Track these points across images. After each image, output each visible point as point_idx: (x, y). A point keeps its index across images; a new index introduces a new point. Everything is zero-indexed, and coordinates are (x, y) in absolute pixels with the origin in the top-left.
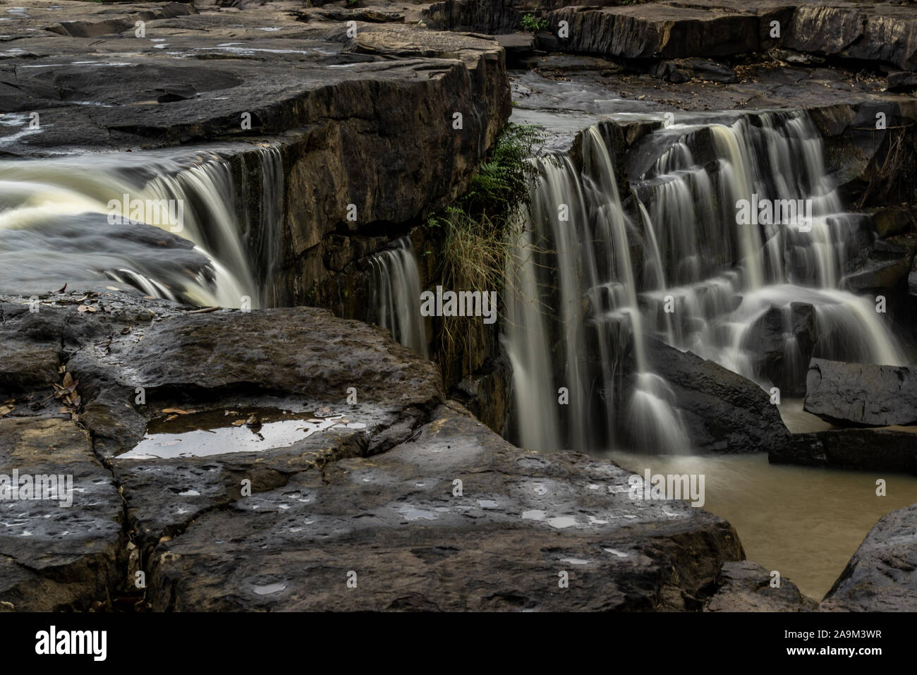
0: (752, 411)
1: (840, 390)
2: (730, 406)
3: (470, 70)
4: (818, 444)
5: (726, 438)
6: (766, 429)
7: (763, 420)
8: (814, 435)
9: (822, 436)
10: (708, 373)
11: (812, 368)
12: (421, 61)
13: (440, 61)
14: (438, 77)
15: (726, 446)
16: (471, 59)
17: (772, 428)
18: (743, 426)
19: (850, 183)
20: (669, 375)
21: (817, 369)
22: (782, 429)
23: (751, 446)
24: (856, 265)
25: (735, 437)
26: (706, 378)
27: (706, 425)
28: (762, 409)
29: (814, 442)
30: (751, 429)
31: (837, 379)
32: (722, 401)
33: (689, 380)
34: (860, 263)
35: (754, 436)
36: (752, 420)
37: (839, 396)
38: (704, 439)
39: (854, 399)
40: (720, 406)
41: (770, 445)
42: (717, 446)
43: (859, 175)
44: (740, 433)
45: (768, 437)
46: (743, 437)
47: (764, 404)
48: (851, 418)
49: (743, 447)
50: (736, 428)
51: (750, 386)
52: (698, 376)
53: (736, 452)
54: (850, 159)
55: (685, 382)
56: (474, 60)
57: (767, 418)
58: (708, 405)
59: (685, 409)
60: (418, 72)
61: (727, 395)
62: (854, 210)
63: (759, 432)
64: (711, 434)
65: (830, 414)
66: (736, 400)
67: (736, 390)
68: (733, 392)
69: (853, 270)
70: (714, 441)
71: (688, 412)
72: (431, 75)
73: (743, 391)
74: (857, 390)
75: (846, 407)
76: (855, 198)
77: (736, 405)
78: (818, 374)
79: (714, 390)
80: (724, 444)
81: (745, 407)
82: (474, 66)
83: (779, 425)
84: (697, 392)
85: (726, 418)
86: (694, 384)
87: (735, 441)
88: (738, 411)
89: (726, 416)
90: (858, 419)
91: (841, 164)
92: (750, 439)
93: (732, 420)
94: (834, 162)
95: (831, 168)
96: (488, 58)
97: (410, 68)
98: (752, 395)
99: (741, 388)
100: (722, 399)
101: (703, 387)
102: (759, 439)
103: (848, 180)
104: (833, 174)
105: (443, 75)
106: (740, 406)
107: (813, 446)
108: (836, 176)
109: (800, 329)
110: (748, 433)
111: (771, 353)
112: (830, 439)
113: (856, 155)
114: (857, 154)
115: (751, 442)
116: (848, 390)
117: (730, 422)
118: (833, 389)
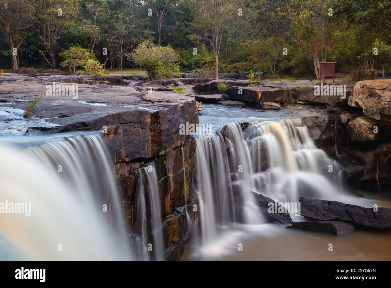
0: (280, 214)
1: (309, 207)
3: (180, 107)
6: (285, 220)
11: (300, 200)
12: (163, 103)
13: (169, 104)
14: (166, 109)
16: (181, 103)
17: (287, 220)
21: (302, 200)
22: (291, 220)
26: (266, 203)
29: (300, 225)
31: (308, 204)
33: (261, 204)
36: (281, 217)
37: (309, 210)
39: (314, 211)
44: (277, 221)
52: (264, 202)
56: (182, 103)
57: (285, 216)
60: (160, 107)
63: (283, 221)
72: (164, 109)
74: (315, 208)
78: (302, 202)
82: (182, 105)
83: (289, 219)
84: (263, 207)
85: (272, 216)
90: (315, 218)
96: (188, 103)
97: (158, 106)
101: (265, 206)
105: (168, 108)
107: (300, 227)
116: (312, 208)
118: (307, 207)
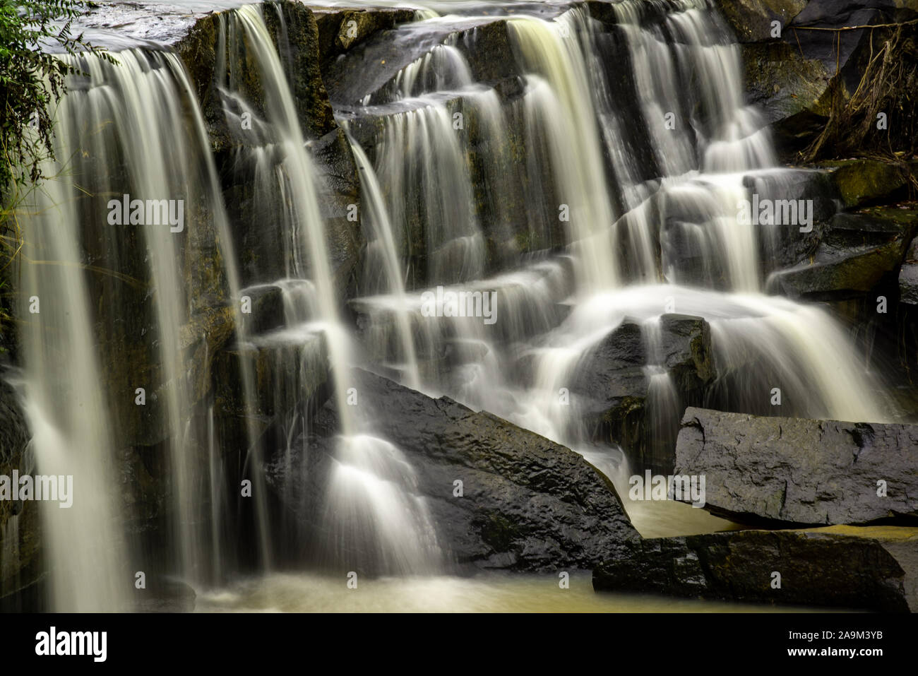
0: (566, 500)
1: (739, 461)
2: (524, 491)
4: (690, 556)
5: (515, 547)
6: (593, 531)
7: (587, 514)
8: (682, 542)
9: (697, 543)
10: (480, 433)
11: (687, 425)
15: (514, 561)
17: (606, 529)
18: (549, 526)
19: (791, 118)
20: (406, 438)
21: (698, 426)
22: (625, 529)
23: (564, 561)
24: (798, 254)
25: (532, 546)
26: (476, 442)
27: (475, 523)
28: (586, 495)
29: (681, 553)
30: (565, 531)
31: (734, 444)
32: (506, 482)
33: (444, 446)
34: (806, 250)
35: (570, 543)
36: (568, 514)
37: (737, 472)
38: (472, 549)
39: (767, 479)
40: (504, 491)
41: (601, 558)
42: (497, 559)
43: (808, 105)
44: (542, 537)
45: (598, 545)
46: (546, 546)
47: (590, 487)
48: (759, 510)
49: (547, 562)
50: (533, 529)
51: (563, 457)
52: (462, 439)
53: (532, 571)
54: (794, 78)
55: (436, 450)
57: (596, 511)
58: (479, 490)
59: (435, 496)
61: (517, 471)
62: (797, 163)
63: (578, 536)
64: (485, 539)
65: (718, 505)
66: (534, 481)
67: (535, 463)
68: (529, 467)
69: (793, 263)
70: (491, 553)
71: (441, 502)
73: (550, 464)
74: (772, 462)
75: (750, 493)
76: (803, 144)
77: (536, 489)
78: (700, 436)
79: (492, 463)
80: (511, 558)
81: (552, 493)
83: (619, 523)
84: (459, 467)
85: (515, 512)
86: (452, 453)
87: (532, 551)
88: (538, 499)
89: (515, 507)
90: (774, 514)
91: (776, 87)
92: (562, 547)
93: (527, 515)
94: (761, 84)
95: (755, 94)
98: (567, 472)
99: (546, 460)
100: (507, 478)
101: (470, 458)
102: (578, 548)
103: (788, 114)
104: (760, 105)
106: (542, 490)
107: (679, 560)
108: (764, 109)
109: (678, 360)
110: (558, 538)
111: (620, 399)
112: (712, 549)
113: (804, 74)
114: (806, 71)
115: (564, 554)
116: (756, 463)
117: (523, 519)
118: (726, 461)
